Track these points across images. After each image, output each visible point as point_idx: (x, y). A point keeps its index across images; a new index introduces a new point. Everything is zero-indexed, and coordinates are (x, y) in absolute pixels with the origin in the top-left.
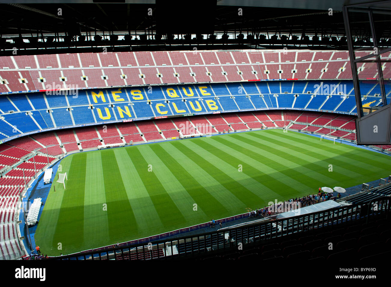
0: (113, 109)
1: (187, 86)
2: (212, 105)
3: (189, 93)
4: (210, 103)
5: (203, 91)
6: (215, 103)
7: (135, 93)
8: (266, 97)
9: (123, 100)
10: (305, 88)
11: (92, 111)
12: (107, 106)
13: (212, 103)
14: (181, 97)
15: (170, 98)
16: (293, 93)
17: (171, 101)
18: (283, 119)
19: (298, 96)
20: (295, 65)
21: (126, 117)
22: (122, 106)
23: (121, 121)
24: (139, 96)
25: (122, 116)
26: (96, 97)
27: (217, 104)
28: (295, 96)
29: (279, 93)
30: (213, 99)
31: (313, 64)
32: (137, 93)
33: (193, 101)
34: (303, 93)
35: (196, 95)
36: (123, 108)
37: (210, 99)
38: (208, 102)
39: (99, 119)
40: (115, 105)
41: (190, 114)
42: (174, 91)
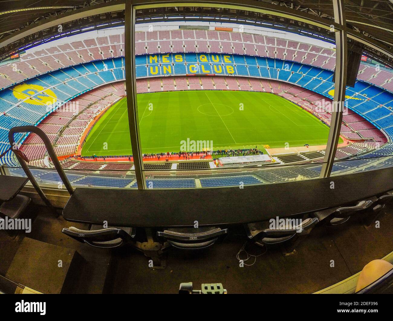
0: (160, 67)
1: (215, 54)
2: (230, 69)
3: (216, 59)
4: (229, 68)
5: (226, 59)
6: (233, 68)
7: (177, 57)
8: (271, 70)
9: (168, 61)
10: (300, 69)
11: (147, 68)
12: (157, 65)
13: (231, 68)
14: (209, 62)
15: (201, 62)
16: (291, 70)
17: (201, 64)
18: (279, 89)
19: (294, 73)
20: (296, 52)
21: (168, 73)
22: (167, 66)
23: (164, 76)
24: (180, 59)
25: (165, 72)
26: (152, 59)
27: (234, 70)
28: (291, 73)
29: (282, 68)
30: (232, 65)
31: (309, 53)
32: (179, 57)
33: (217, 65)
34: (297, 72)
35: (220, 61)
36: (167, 67)
37: (230, 65)
38: (228, 67)
39: (150, 74)
40: (163, 65)
41: (213, 74)
42: (205, 57)
